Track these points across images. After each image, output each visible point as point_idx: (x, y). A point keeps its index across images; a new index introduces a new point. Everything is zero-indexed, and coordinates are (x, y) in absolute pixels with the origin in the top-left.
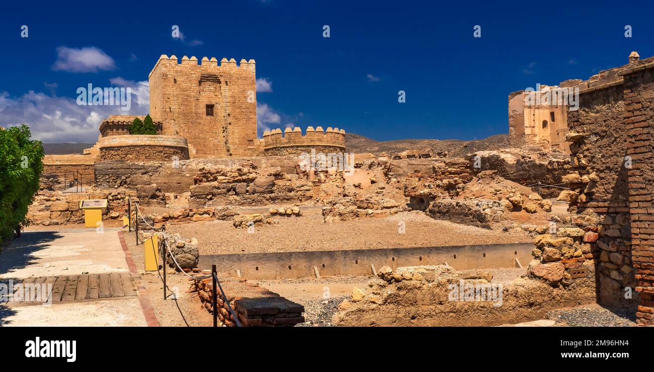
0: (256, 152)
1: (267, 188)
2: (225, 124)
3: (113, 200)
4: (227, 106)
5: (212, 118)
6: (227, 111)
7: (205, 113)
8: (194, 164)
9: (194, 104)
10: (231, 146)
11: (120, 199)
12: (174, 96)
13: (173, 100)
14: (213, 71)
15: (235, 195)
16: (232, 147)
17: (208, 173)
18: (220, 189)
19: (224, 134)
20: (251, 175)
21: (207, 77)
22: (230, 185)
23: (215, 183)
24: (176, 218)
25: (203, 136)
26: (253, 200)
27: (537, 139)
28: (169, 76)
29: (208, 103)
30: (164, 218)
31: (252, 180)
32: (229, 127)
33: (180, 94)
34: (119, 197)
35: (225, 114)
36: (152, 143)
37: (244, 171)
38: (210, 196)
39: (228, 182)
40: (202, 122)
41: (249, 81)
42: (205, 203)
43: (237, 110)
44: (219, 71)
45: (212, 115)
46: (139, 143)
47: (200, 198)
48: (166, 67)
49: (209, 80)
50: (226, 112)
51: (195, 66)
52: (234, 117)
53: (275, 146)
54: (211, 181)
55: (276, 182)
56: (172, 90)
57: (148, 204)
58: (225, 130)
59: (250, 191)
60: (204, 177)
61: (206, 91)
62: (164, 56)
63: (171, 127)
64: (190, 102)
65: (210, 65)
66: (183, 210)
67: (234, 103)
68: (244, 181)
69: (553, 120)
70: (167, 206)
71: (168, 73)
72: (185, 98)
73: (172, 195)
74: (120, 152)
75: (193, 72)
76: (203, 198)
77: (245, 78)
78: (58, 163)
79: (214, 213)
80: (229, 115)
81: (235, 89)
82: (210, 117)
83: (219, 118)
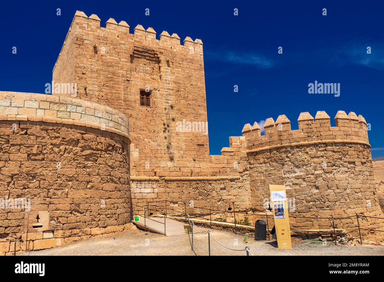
0: (236, 157)
2: (167, 119)
4: (170, 95)
5: (149, 109)
6: (170, 102)
7: (139, 102)
9: (122, 87)
10: (176, 152)
12: (92, 71)
13: (91, 78)
14: (150, 45)
16: (176, 154)
19: (166, 134)
21: (142, 52)
25: (136, 136)
28: (86, 42)
29: (143, 88)
32: (172, 124)
33: (101, 70)
35: (167, 106)
40: (134, 114)
41: (197, 65)
43: (183, 102)
44: (158, 47)
45: (148, 105)
48: (82, 28)
49: (144, 57)
50: (168, 103)
51: (126, 34)
52: (179, 110)
53: (279, 145)
56: (89, 63)
58: (166, 128)
61: (139, 72)
62: (80, 13)
64: (117, 83)
65: (146, 36)
67: (178, 91)
71: (84, 37)
72: (110, 76)
75: (123, 42)
77: (192, 61)
80: (172, 107)
81: (179, 73)
82: (144, 108)
83: (159, 111)
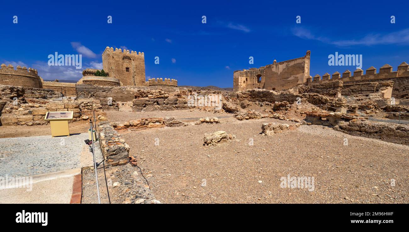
1: (174, 102)
3: (85, 106)
4: (134, 69)
7: (126, 71)
8: (129, 88)
11: (89, 106)
12: (113, 63)
13: (113, 65)
14: (128, 55)
15: (158, 105)
17: (142, 93)
18: (150, 101)
19: (133, 79)
20: (166, 95)
22: (155, 100)
23: (147, 98)
24: (135, 126)
25: (125, 79)
26: (167, 108)
27: (242, 87)
28: (110, 55)
29: (127, 67)
30: (125, 126)
31: (167, 97)
32: (135, 76)
33: (115, 63)
34: (89, 104)
35: (133, 72)
36: (105, 80)
37: (162, 93)
38: (144, 105)
39: (154, 98)
40: (125, 74)
42: (142, 109)
43: (138, 71)
44: (130, 55)
46: (100, 80)
47: (139, 106)
48: (109, 51)
49: (127, 58)
51: (121, 52)
52: (137, 73)
53: (153, 84)
54: (145, 97)
55: (178, 99)
56: (111, 61)
57: (108, 109)
59: (166, 103)
60: (140, 95)
61: (125, 62)
62: (108, 47)
63: (112, 74)
64: (120, 66)
65: (127, 53)
66: (140, 119)
67: (137, 68)
68: (162, 98)
69: (247, 81)
70: (120, 110)
72: (117, 64)
73: (120, 103)
74: (91, 83)
75: (120, 55)
76: (140, 106)
77: (141, 59)
78: (64, 86)
79: (164, 122)
80: (135, 72)
81: (137, 63)
82: (127, 72)
83: (131, 73)
